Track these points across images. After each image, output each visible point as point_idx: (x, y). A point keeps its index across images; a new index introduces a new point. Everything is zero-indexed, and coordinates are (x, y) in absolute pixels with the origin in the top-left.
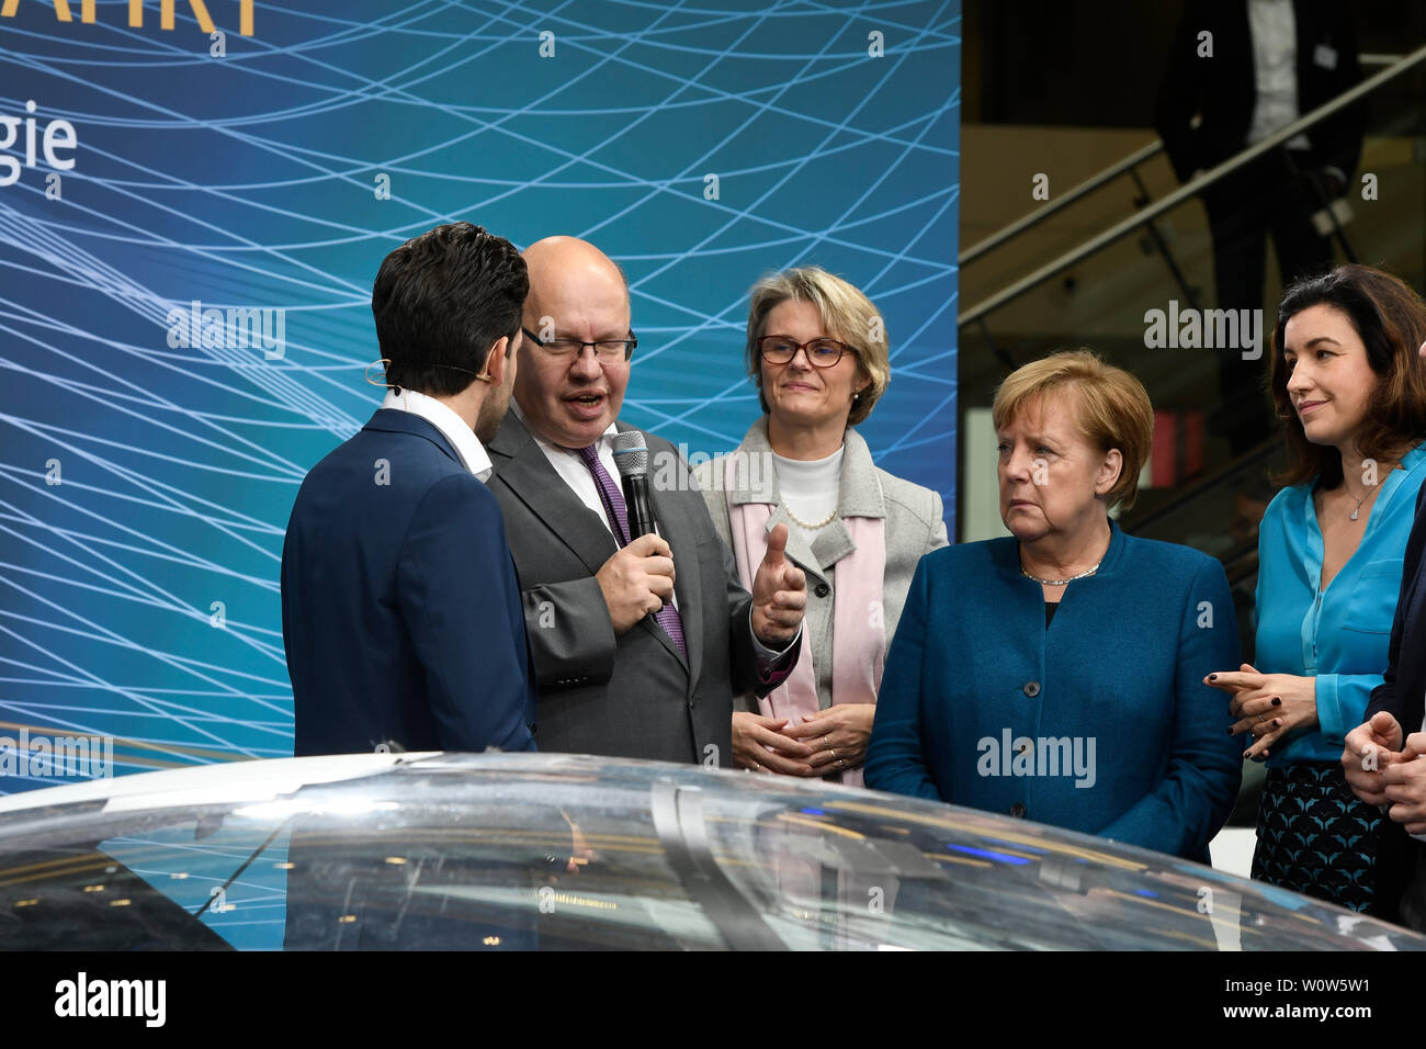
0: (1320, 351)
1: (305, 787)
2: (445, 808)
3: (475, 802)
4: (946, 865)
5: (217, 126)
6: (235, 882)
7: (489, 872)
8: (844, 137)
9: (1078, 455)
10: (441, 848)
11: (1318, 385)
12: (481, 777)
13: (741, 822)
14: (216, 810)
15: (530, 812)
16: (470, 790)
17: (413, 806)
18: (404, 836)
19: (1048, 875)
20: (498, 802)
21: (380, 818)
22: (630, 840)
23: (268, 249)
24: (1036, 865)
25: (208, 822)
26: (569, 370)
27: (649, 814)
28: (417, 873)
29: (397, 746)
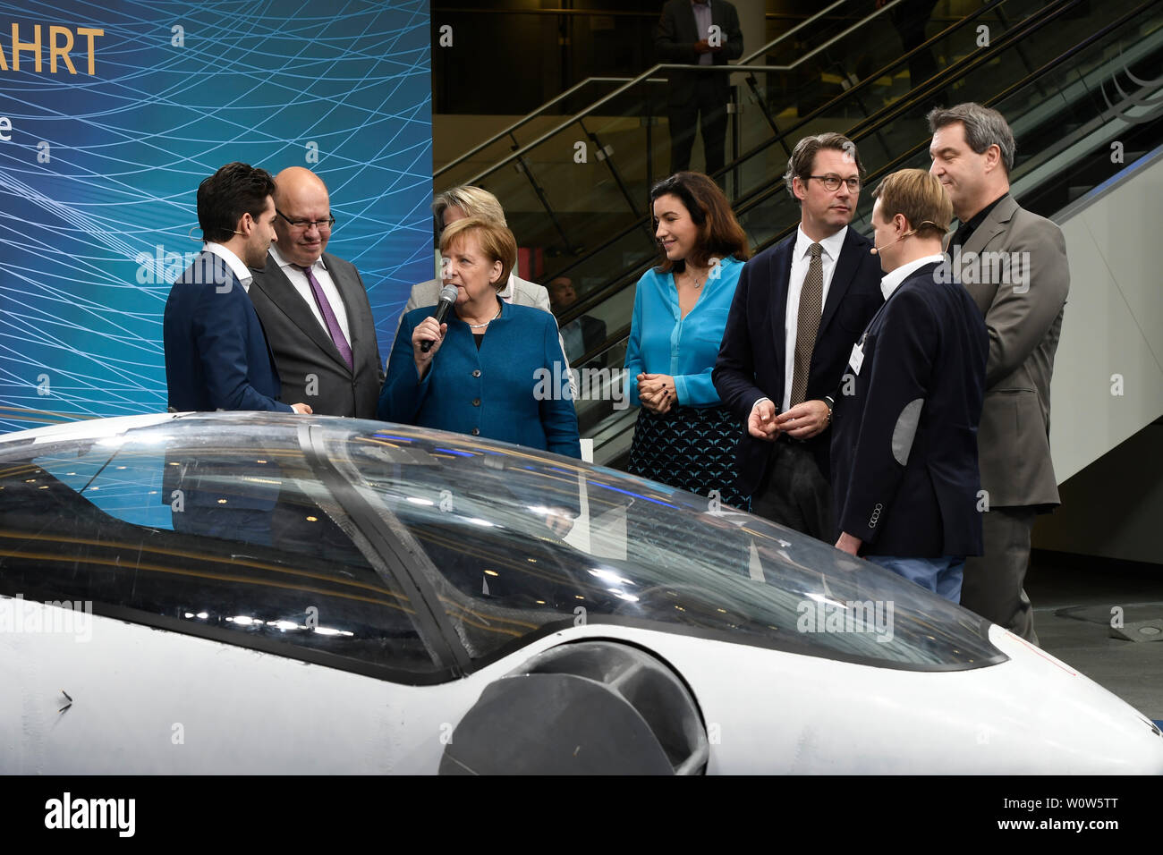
0: (669, 218)
1: (130, 430)
2: (198, 438)
3: (212, 435)
4: (439, 458)
5: (78, 118)
6: (98, 477)
7: (220, 468)
8: (377, 117)
9: (481, 262)
10: (195, 457)
11: (670, 233)
12: (216, 422)
13: (341, 441)
14: (87, 442)
15: (240, 439)
16: (210, 429)
17: (183, 438)
18: (178, 452)
19: (488, 462)
20: (223, 434)
21: (168, 443)
22: (287, 451)
23: (104, 176)
24: (482, 458)
25: (84, 448)
26: (304, 233)
27: (297, 439)
28: (185, 470)
29: (174, 410)
